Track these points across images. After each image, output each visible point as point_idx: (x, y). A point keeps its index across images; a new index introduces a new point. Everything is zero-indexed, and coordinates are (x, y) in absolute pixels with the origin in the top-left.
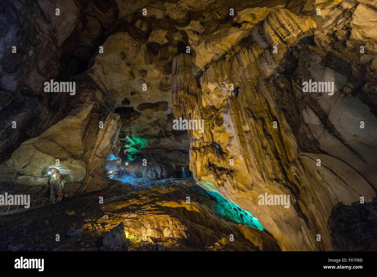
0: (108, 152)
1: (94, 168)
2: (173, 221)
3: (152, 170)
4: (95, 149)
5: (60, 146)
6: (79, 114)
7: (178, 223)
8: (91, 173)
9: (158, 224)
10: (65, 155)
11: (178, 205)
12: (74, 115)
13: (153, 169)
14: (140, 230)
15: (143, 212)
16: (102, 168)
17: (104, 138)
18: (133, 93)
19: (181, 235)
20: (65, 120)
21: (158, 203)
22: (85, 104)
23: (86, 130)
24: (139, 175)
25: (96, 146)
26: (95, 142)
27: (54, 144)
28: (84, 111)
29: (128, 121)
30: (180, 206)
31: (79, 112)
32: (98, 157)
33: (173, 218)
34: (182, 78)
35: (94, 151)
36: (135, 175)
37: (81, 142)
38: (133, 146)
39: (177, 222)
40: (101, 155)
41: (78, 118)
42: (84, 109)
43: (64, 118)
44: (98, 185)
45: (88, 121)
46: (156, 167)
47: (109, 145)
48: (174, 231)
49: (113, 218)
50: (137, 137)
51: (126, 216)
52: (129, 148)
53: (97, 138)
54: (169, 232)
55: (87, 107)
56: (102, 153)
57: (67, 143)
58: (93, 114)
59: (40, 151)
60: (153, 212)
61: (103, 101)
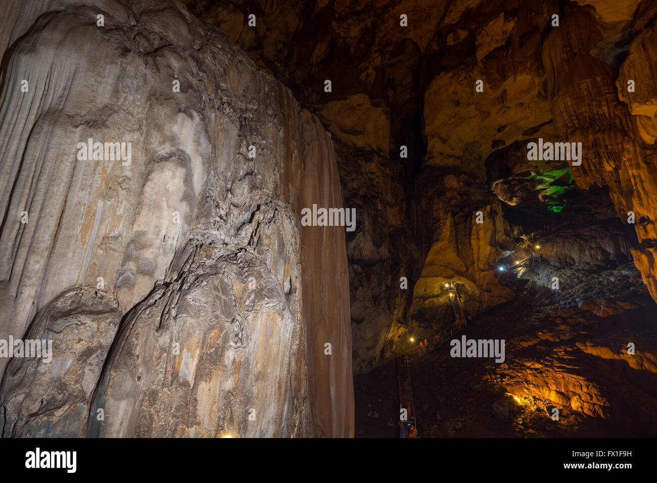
0: (495, 257)
1: (485, 282)
2: (588, 388)
3: (591, 248)
4: (476, 264)
5: (442, 266)
6: (441, 237)
7: (596, 392)
8: (484, 287)
9: (566, 386)
10: (450, 273)
11: (612, 355)
12: (437, 240)
13: (593, 245)
14: (542, 391)
15: (552, 361)
16: (496, 277)
17: (481, 247)
18: (499, 130)
19: (594, 412)
20: (432, 248)
21: (579, 345)
22: (441, 221)
23: (457, 243)
24: (566, 262)
25: (476, 260)
26: (473, 255)
27: (437, 267)
28: (444, 230)
29: (519, 154)
30: (616, 357)
31: (440, 235)
32: (483, 271)
33: (591, 383)
34: (570, 104)
35: (476, 267)
36: (557, 264)
37: (458, 258)
38: (552, 184)
39: (594, 391)
40: (487, 266)
41: (442, 240)
42: (443, 228)
43: (430, 248)
44: (501, 296)
45: (454, 232)
46: (599, 240)
47: (491, 250)
48: (585, 404)
49: (514, 366)
50: (552, 170)
51: (529, 364)
52: (544, 189)
53: (472, 249)
54: (578, 404)
55: (445, 224)
56: (487, 263)
57: (446, 261)
58: (456, 217)
59: (428, 277)
60: (563, 365)
61: (461, 184)
